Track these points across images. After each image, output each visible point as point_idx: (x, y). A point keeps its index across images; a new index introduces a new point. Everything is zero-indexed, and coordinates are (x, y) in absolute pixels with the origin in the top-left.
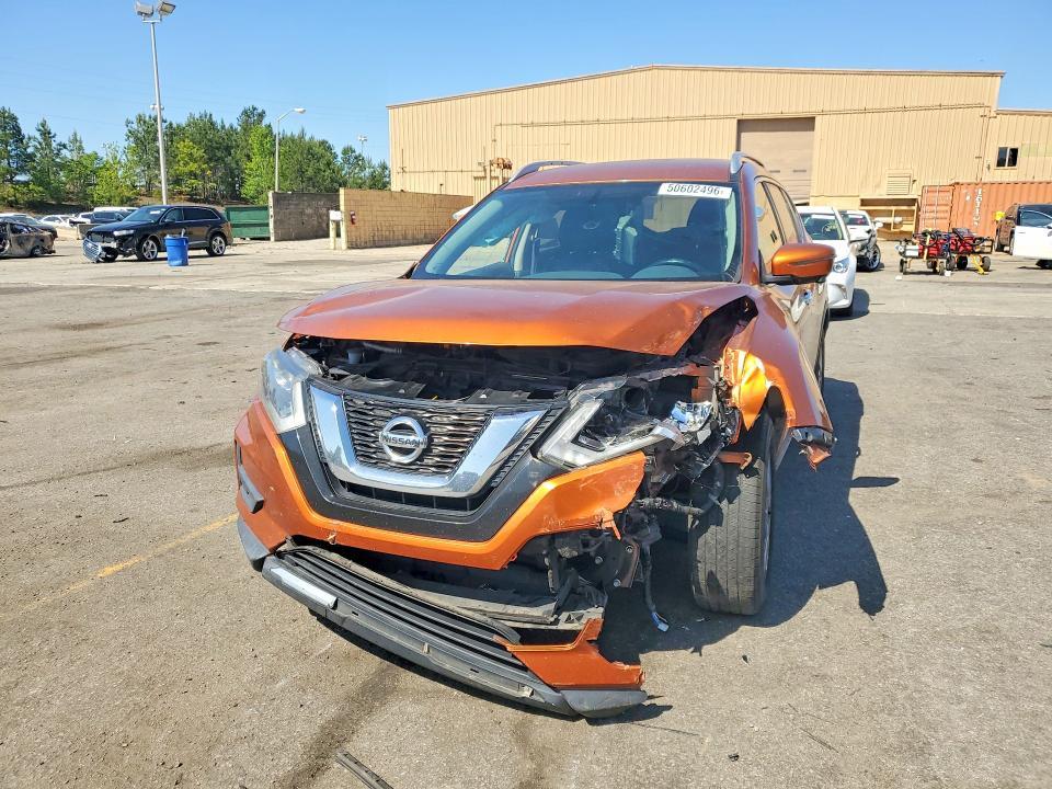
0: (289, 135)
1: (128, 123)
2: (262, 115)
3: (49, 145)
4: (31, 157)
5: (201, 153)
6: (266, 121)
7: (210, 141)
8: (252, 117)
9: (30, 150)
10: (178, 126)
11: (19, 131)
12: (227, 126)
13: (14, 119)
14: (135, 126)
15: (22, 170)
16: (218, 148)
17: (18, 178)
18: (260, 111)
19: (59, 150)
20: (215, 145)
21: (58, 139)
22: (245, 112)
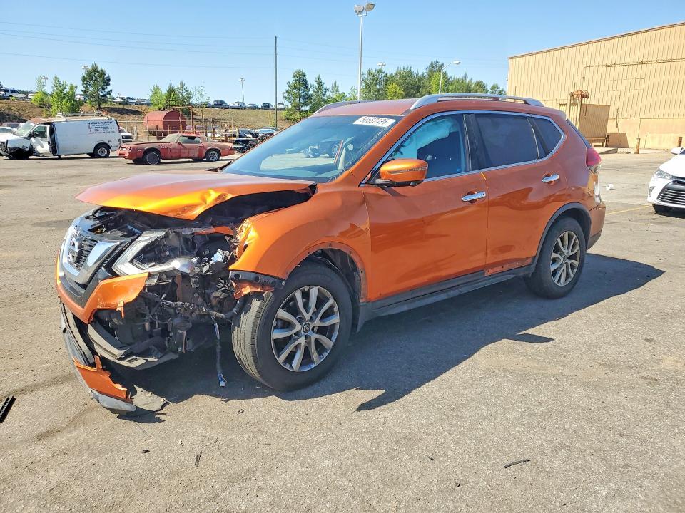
0: (458, 77)
1: (362, 75)
2: (441, 66)
3: (320, 89)
4: (310, 97)
5: (401, 91)
6: (443, 70)
7: (408, 84)
8: (435, 68)
9: (310, 93)
10: (391, 75)
11: (306, 82)
12: (420, 74)
13: (304, 75)
14: (366, 76)
15: (305, 104)
16: (412, 88)
17: (303, 108)
18: (440, 64)
19: (325, 92)
20: (410, 86)
21: (325, 86)
22: (431, 65)
